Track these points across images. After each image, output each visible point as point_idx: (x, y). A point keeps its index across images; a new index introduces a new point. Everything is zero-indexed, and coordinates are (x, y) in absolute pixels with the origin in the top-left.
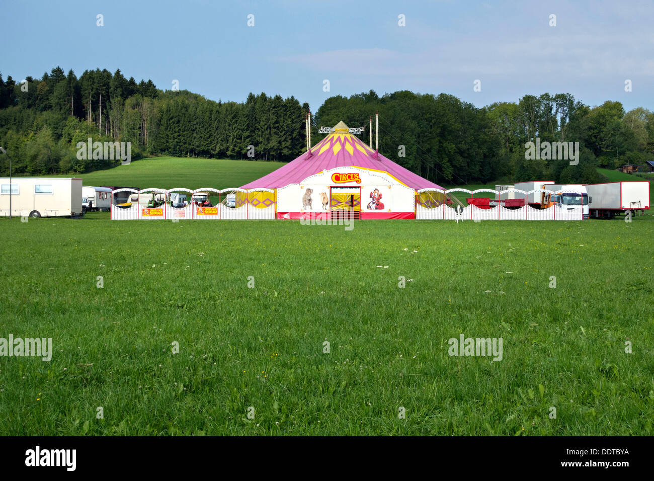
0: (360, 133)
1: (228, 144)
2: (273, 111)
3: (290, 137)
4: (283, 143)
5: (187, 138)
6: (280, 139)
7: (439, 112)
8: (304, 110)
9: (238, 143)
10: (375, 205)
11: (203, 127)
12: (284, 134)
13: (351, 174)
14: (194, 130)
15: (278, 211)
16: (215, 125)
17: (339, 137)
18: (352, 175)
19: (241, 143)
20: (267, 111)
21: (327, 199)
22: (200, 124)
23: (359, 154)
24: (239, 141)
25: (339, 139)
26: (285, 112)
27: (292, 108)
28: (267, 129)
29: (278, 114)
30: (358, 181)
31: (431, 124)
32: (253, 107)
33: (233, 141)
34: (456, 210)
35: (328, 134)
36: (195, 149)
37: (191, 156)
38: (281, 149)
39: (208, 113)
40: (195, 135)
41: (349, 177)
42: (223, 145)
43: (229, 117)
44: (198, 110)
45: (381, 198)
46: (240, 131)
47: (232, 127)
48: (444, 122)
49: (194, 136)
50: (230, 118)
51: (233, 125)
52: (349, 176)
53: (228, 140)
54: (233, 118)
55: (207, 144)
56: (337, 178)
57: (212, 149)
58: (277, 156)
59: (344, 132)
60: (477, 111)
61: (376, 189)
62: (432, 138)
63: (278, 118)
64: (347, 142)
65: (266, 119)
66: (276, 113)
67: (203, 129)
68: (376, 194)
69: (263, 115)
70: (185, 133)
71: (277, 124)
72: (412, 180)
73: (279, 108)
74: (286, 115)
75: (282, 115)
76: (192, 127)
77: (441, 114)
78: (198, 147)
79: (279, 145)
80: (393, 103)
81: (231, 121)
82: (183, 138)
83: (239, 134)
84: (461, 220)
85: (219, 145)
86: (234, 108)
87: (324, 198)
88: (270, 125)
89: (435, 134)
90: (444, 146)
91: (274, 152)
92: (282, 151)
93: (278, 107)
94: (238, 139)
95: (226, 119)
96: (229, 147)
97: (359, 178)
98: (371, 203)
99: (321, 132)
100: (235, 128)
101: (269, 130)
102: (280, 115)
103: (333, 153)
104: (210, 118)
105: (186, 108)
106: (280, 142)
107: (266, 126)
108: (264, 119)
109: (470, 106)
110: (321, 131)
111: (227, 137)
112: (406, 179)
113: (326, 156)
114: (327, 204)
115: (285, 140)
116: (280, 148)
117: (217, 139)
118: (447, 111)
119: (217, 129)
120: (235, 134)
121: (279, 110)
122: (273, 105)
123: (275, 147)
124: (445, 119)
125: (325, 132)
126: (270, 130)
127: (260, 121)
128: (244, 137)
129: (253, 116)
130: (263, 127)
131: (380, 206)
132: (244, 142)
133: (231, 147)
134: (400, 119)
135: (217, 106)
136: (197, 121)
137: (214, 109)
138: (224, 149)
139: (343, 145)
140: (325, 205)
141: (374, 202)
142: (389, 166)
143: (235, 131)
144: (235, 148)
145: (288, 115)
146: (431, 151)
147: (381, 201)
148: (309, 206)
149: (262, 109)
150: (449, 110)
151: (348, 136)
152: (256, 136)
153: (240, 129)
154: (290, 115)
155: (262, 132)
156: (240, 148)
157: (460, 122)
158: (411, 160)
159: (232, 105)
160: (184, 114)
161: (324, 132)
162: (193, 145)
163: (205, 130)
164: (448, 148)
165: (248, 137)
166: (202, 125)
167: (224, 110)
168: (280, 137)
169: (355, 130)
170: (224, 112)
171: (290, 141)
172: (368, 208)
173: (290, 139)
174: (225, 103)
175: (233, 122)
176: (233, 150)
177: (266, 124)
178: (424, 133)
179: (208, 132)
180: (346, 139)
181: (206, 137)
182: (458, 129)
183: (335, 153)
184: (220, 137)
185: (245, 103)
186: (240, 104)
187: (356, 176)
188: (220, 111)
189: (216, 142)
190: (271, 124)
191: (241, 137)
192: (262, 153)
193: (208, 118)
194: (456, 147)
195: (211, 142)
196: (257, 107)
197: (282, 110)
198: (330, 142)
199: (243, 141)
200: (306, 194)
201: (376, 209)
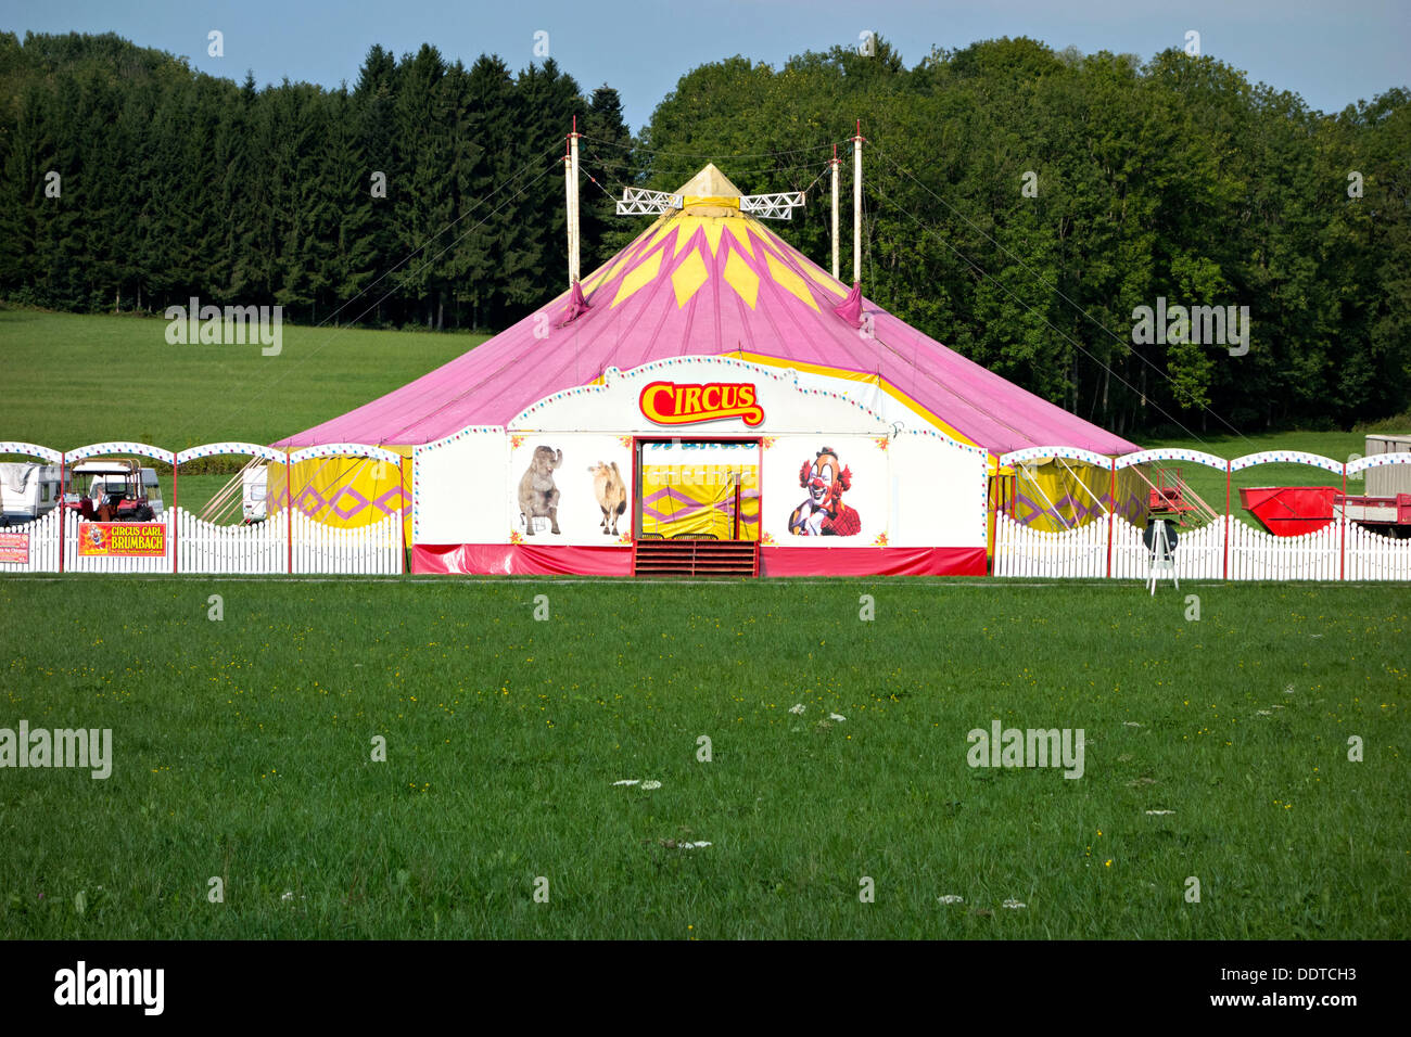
0: (787, 215)
1: (280, 261)
2: (467, 124)
3: (541, 231)
4: (511, 256)
5: (114, 233)
6: (495, 238)
7: (1152, 126)
8: (599, 117)
9: (322, 254)
10: (820, 516)
11: (177, 187)
12: (515, 220)
13: (720, 386)
14: (140, 202)
15: (413, 541)
16: (227, 178)
17: (700, 231)
18: (726, 390)
19: (333, 256)
20: (443, 121)
21: (623, 489)
22: (167, 174)
23: (782, 302)
24: (325, 246)
25: (699, 239)
26: (519, 129)
27: (547, 111)
28: (443, 197)
29: (488, 135)
30: (752, 416)
31: (1121, 178)
32: (386, 108)
33: (301, 244)
34: (1148, 540)
35: (657, 217)
36: (145, 279)
37: (128, 309)
38: (503, 282)
39: (198, 132)
40: (144, 220)
41: (715, 399)
42: (259, 264)
43: (285, 147)
44: (157, 119)
45: (846, 487)
46: (333, 205)
47: (299, 189)
48: (1172, 171)
49: (140, 225)
50: (289, 149)
51: (302, 179)
52: (713, 394)
53: (279, 245)
54: (302, 151)
55: (195, 258)
56: (664, 404)
57: (214, 281)
58: (486, 310)
59: (719, 211)
60: (1315, 122)
61: (827, 451)
62: (1124, 238)
63: (488, 151)
64: (732, 251)
65: (438, 157)
66: (481, 131)
67: (179, 197)
68: (827, 472)
69: (427, 137)
70: (103, 212)
71: (487, 175)
72: (1001, 414)
73: (495, 111)
74: (522, 138)
75: (507, 138)
76: (132, 188)
77: (1165, 136)
78: (155, 269)
79: (492, 262)
80: (964, 89)
81: (294, 164)
82: (93, 235)
83: (328, 216)
84: (1170, 583)
85: (242, 263)
86: (306, 110)
87: (609, 484)
88: (454, 182)
89: (1135, 221)
90: (1175, 267)
91: (471, 291)
92: (505, 290)
93: (490, 107)
94: (322, 238)
95: (273, 155)
96: (284, 270)
97: (754, 405)
98: (807, 509)
99: (626, 212)
100: (310, 191)
101: (451, 201)
102: (499, 141)
103: (673, 298)
104: (207, 149)
105: (111, 110)
106: (496, 253)
107: (438, 186)
108: (429, 154)
109: (1288, 103)
110: (628, 206)
111: (275, 231)
112: (976, 406)
113: (643, 310)
114: (621, 510)
115: (518, 244)
116: (498, 275)
117: (237, 238)
118: (1187, 125)
119: (234, 198)
120: (311, 217)
121: (493, 120)
122: (469, 99)
123: (478, 274)
124: (1179, 155)
125: (644, 211)
126: (457, 200)
127: (415, 162)
128: (349, 232)
129: (386, 144)
130: (428, 190)
131: (842, 521)
132: (348, 250)
133: (295, 272)
134: (990, 157)
135: (236, 99)
136: (155, 161)
137: (224, 111)
138: (264, 280)
139: (715, 267)
140: (612, 516)
141: (819, 502)
142: (909, 352)
143: (310, 203)
144: (312, 276)
145: (531, 139)
146: (1118, 291)
147: (847, 499)
148: (548, 521)
149: (424, 114)
150: (1195, 119)
151: (739, 227)
152: (397, 225)
153: (330, 199)
154: (539, 138)
155: (424, 210)
156: (330, 274)
157: (1245, 170)
158: (1033, 327)
159: (297, 96)
160: (99, 134)
161: (637, 209)
162: (136, 263)
163: (187, 200)
164: (1190, 278)
165: (362, 230)
166: (172, 179)
167: (266, 116)
168: (495, 232)
169: (767, 204)
170: (265, 125)
171: (539, 247)
172: (791, 529)
173: (538, 241)
174: (270, 90)
175: (300, 167)
176: (304, 282)
177: (438, 178)
178: (1088, 216)
179: (199, 210)
180: (728, 240)
181: (189, 229)
182: (1234, 199)
183: (683, 298)
184: (246, 230)
185: (351, 90)
186: (333, 93)
187: (742, 394)
188: (249, 121)
189: (231, 248)
190: (461, 178)
191: (336, 231)
192: (422, 295)
193: (198, 152)
194: (1224, 273)
195: (211, 251)
196: (402, 104)
197: (504, 120)
198: (660, 252)
199: (341, 244)
200: (532, 470)
201: (826, 532)
